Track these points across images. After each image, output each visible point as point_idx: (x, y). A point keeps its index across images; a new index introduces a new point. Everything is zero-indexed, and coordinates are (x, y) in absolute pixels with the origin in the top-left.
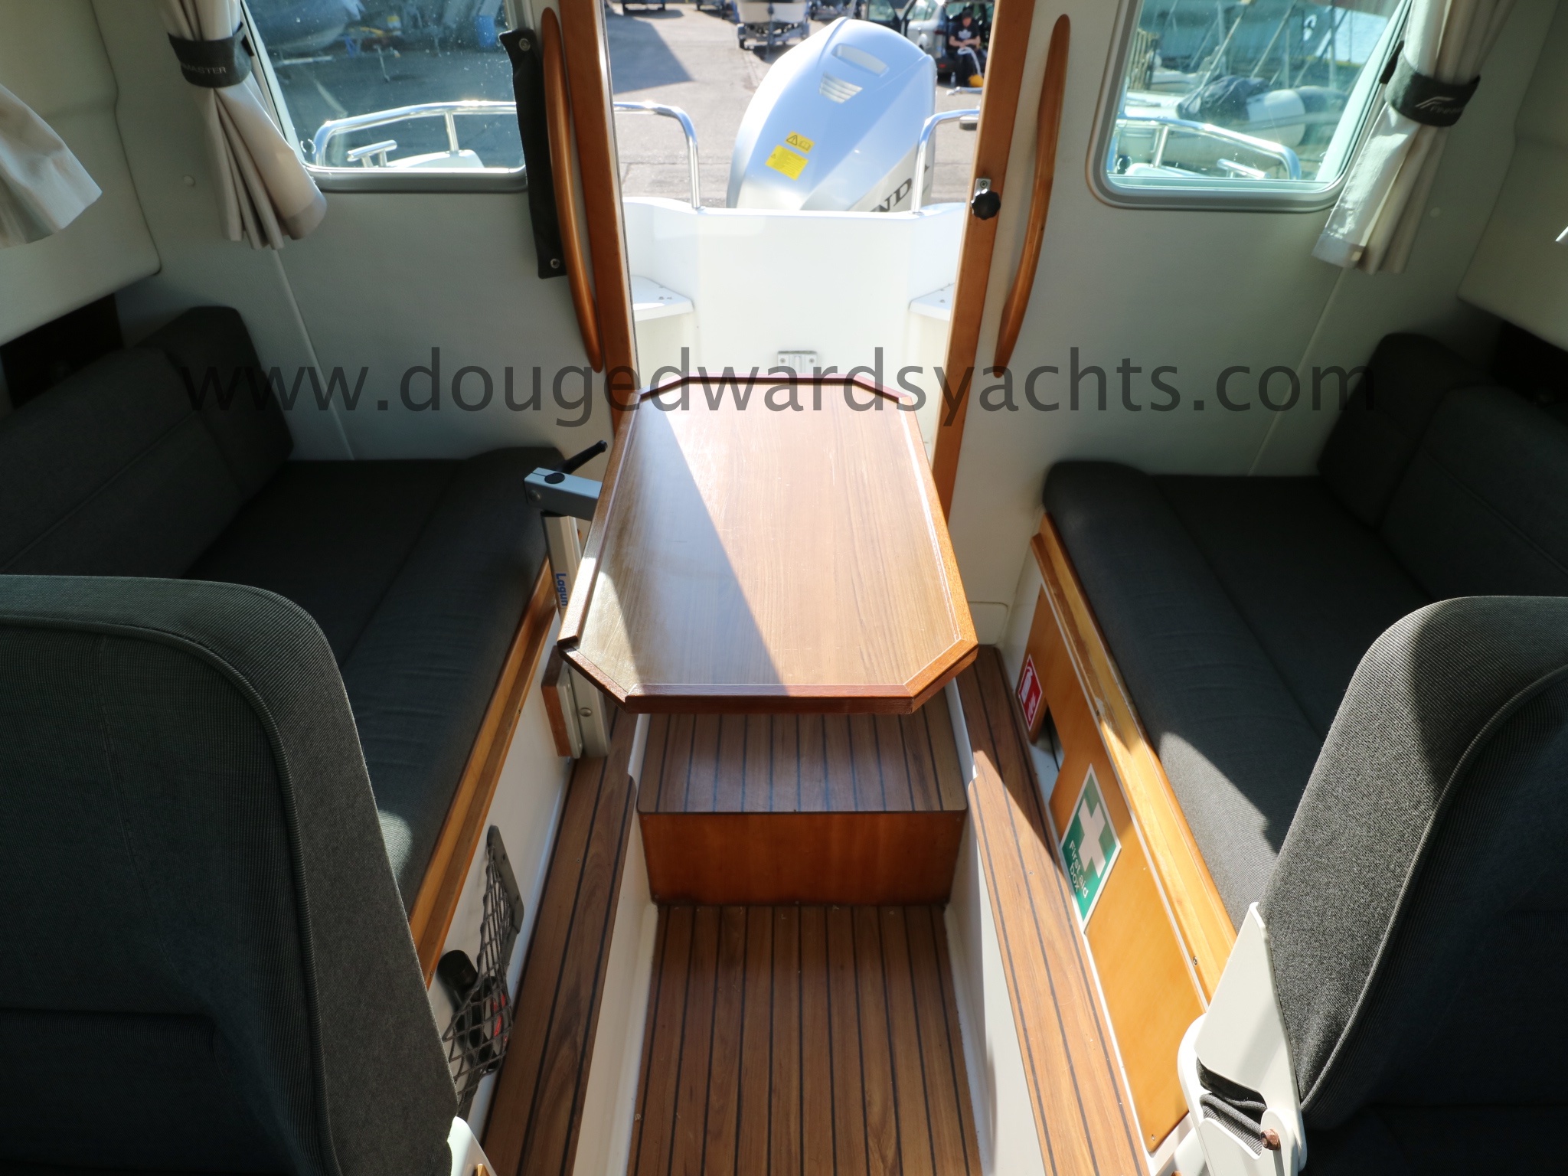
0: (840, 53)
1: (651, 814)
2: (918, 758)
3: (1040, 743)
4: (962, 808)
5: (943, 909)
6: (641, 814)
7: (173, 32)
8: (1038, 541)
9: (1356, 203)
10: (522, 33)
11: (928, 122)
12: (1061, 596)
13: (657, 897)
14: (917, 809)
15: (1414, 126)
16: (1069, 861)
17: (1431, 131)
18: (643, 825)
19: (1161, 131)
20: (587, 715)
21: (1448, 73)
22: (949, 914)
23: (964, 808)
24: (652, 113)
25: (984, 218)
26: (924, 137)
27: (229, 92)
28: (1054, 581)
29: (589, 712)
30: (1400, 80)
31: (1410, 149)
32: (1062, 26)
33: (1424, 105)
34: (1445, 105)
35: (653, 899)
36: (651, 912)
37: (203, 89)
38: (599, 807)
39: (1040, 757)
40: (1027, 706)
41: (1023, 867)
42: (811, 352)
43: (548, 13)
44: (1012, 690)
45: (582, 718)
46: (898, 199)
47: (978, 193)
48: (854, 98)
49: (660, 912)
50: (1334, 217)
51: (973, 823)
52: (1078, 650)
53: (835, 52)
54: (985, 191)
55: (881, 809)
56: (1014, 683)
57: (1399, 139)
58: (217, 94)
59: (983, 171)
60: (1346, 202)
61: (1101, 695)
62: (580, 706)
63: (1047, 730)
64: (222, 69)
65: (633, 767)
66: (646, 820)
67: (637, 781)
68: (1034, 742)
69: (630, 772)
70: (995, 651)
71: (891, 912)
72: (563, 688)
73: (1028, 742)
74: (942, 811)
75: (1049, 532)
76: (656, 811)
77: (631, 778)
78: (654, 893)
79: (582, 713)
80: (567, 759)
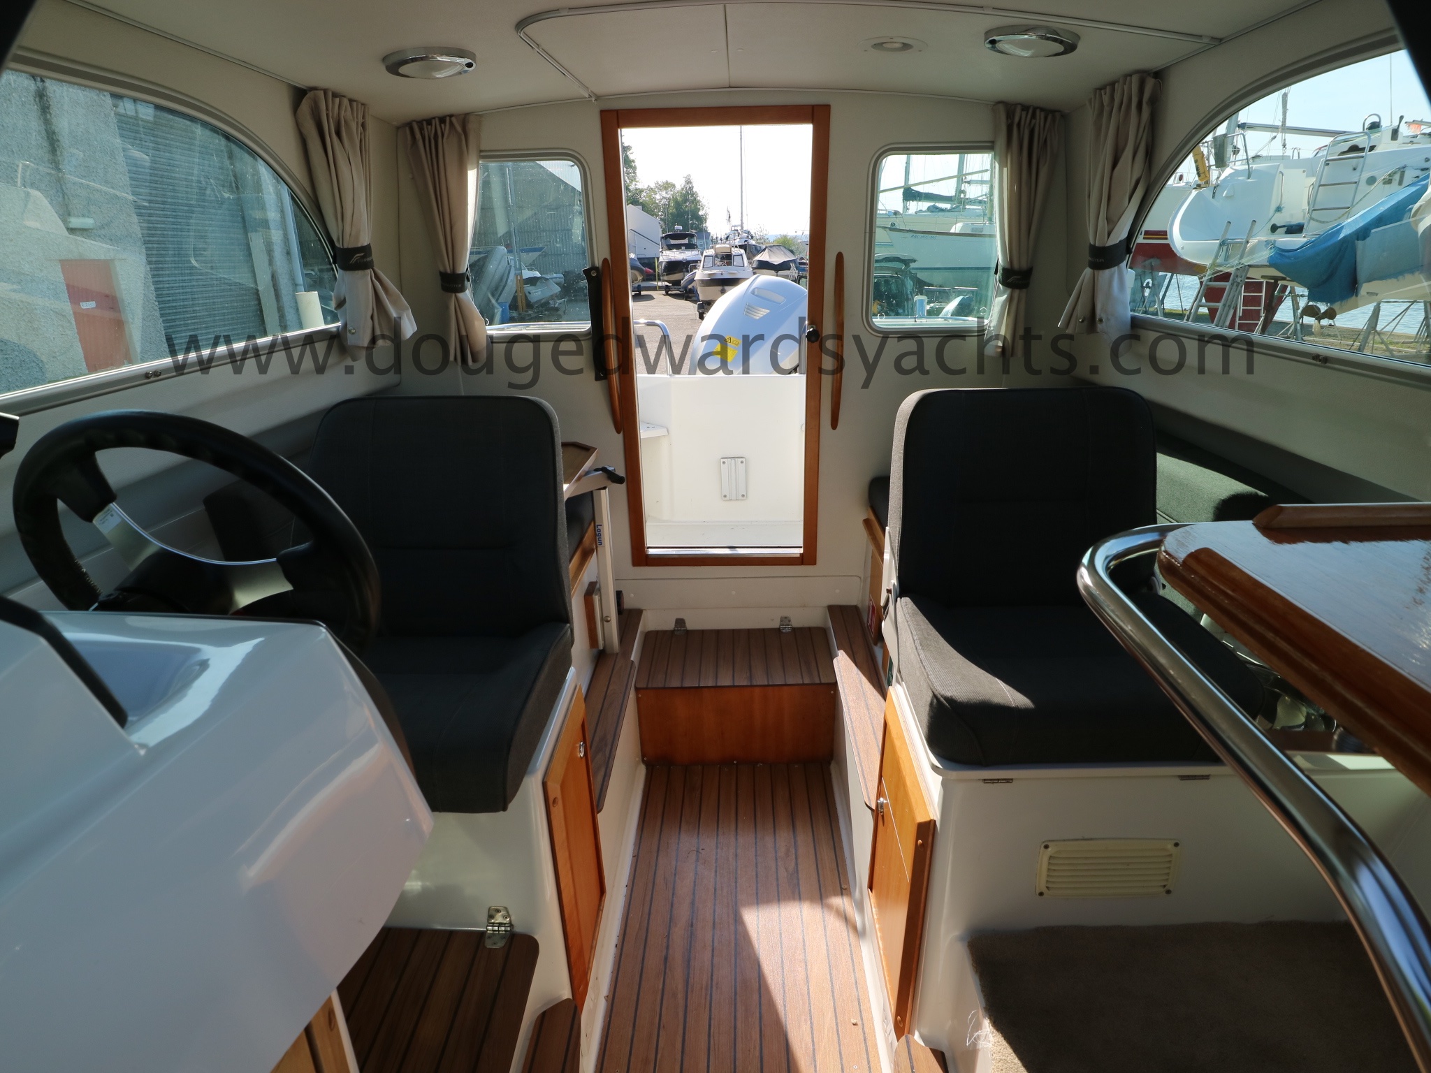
0: (756, 293)
1: (643, 689)
2: (808, 663)
3: (878, 643)
4: (833, 681)
5: (830, 764)
6: (637, 689)
7: (442, 269)
8: (866, 522)
9: (994, 327)
10: (593, 268)
13: (645, 759)
14: (805, 683)
15: (1009, 291)
17: (1017, 292)
18: (638, 700)
20: (608, 621)
21: (1016, 266)
22: (833, 767)
24: (644, 325)
25: (813, 342)
27: (461, 295)
29: (609, 619)
30: (1001, 273)
31: (1010, 299)
32: (840, 258)
33: (1010, 280)
34: (1019, 280)
35: (643, 761)
36: (642, 771)
37: (450, 294)
38: (614, 672)
42: (742, 458)
43: (605, 260)
44: (864, 624)
45: (605, 623)
47: (808, 331)
48: (764, 316)
49: (647, 769)
53: (753, 292)
54: (811, 330)
55: (783, 683)
56: (865, 621)
57: (1005, 297)
58: (456, 296)
59: (812, 321)
60: (987, 330)
62: (604, 615)
64: (460, 285)
65: (634, 656)
66: (640, 696)
67: (636, 664)
68: (876, 644)
69: (632, 659)
70: (856, 608)
71: (796, 766)
72: (596, 598)
73: (873, 645)
74: (821, 684)
75: (872, 517)
76: (647, 688)
77: (633, 661)
78: (643, 755)
79: (605, 620)
80: (595, 651)
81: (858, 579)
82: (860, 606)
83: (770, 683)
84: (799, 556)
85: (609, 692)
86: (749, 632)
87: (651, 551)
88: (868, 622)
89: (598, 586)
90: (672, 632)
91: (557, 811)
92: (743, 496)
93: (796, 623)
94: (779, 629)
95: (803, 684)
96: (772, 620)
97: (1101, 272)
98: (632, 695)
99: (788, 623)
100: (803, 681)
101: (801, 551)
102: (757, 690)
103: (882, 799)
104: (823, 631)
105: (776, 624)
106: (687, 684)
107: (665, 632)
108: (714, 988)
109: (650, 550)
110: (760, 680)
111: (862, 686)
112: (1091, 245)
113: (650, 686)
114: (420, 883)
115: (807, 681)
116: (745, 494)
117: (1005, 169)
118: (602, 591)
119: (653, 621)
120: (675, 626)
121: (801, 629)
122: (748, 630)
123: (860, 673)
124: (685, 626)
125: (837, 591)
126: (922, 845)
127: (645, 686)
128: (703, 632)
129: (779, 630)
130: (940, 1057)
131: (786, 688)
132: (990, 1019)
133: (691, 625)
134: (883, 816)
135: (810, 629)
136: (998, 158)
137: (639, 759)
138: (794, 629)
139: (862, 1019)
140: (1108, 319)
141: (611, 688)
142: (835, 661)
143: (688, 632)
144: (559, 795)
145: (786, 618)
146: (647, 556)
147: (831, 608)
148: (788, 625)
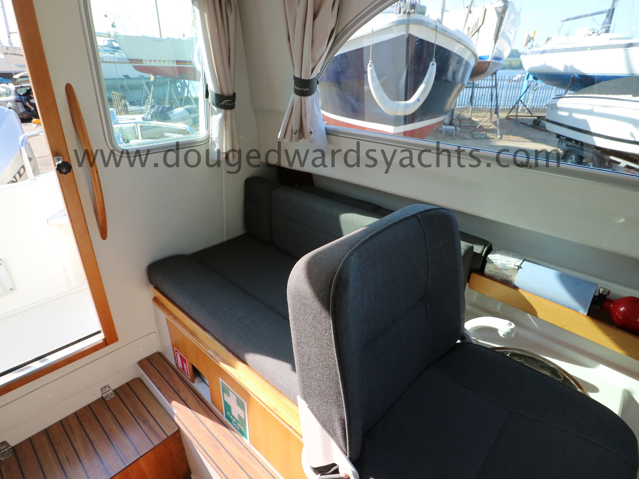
2: (145, 421)
3: (196, 381)
8: (155, 300)
9: (216, 138)
11: (21, 138)
12: (175, 318)
14: (156, 445)
15: (223, 111)
16: (230, 420)
17: (229, 111)
19: (137, 126)
21: (225, 93)
22: (192, 476)
23: (177, 429)
25: (66, 173)
26: (22, 145)
28: (170, 313)
30: (212, 96)
31: (225, 117)
32: (69, 89)
33: (223, 103)
34: (229, 102)
39: (198, 386)
40: (183, 369)
41: (214, 436)
44: (174, 366)
46: (20, 176)
47: (57, 164)
50: (211, 144)
51: (184, 432)
52: (192, 336)
54: (60, 162)
55: (139, 457)
56: (173, 363)
57: (220, 116)
59: (56, 154)
60: (213, 139)
61: (209, 349)
63: (196, 373)
68: (193, 382)
70: (159, 353)
73: (191, 383)
74: (168, 437)
75: (159, 295)
84: (102, 341)
86: (78, 416)
92: (11, 289)
93: (115, 385)
94: (102, 397)
95: (154, 447)
96: (94, 394)
97: (306, 97)
99: (108, 389)
100: (153, 444)
101: (103, 337)
104: (138, 381)
105: (98, 396)
112: (295, 78)
115: (157, 443)
116: (12, 287)
117: (205, 14)
121: (121, 388)
122: (75, 413)
124: (10, 446)
125: (141, 349)
128: (30, 440)
129: (102, 399)
133: (13, 441)
135: (127, 384)
136: (196, 3)
138: (115, 391)
140: (314, 131)
143: (14, 450)
145: (105, 387)
147: (141, 363)
148: (109, 391)
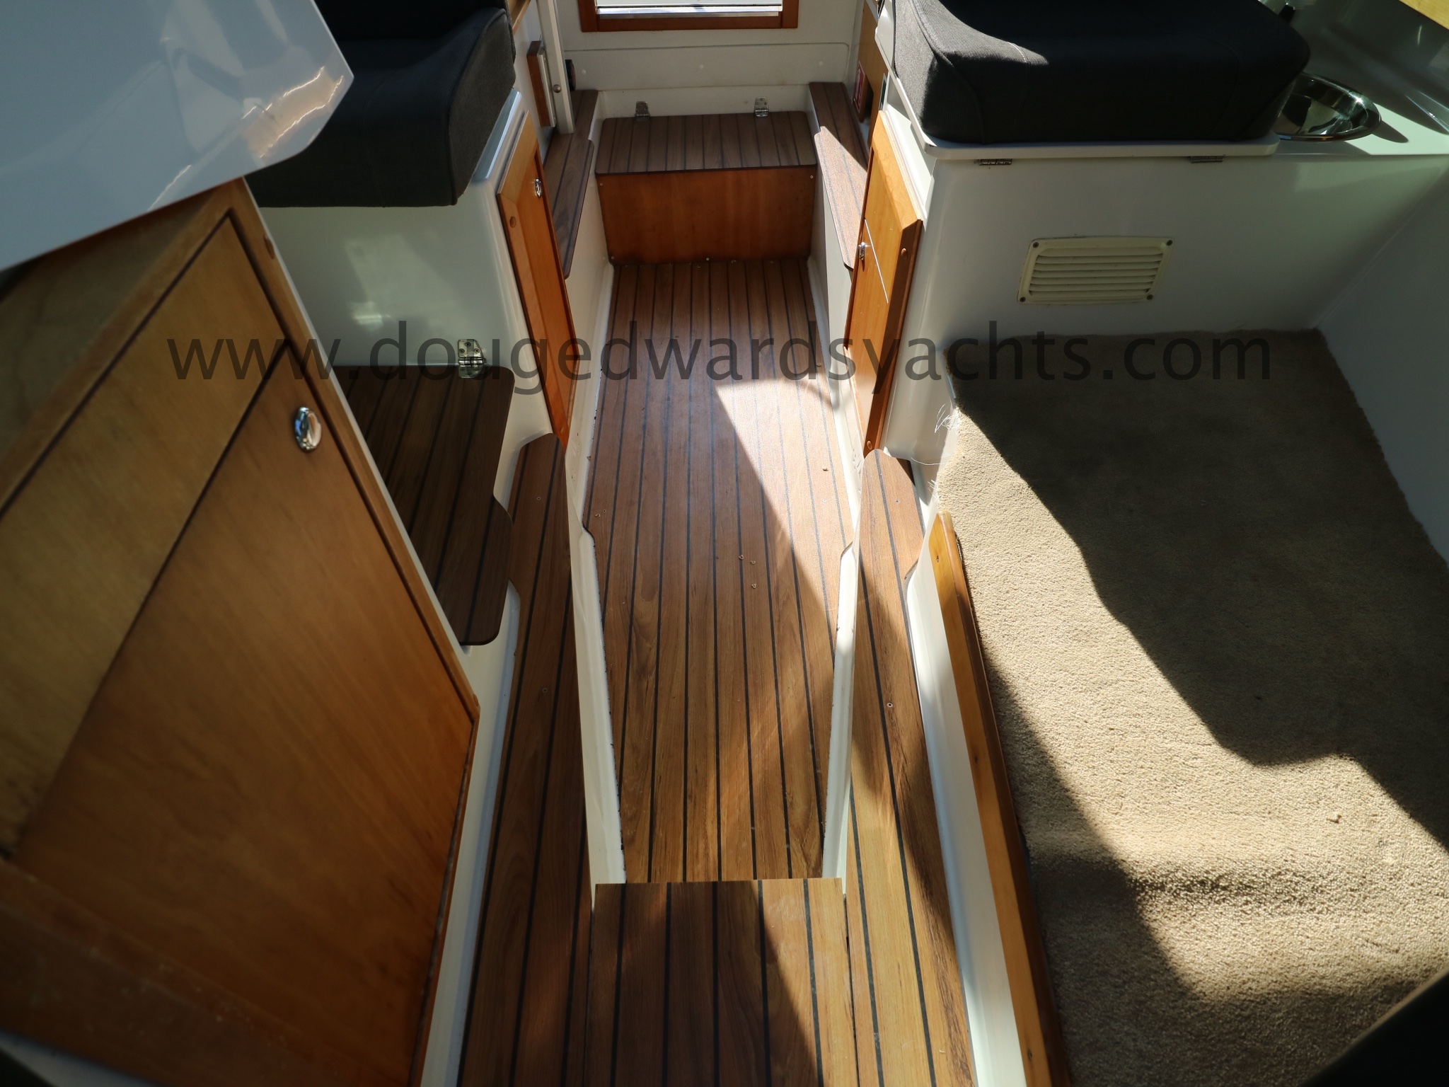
1: (604, 175)
3: (865, 120)
4: (814, 162)
5: (806, 259)
6: (598, 176)
13: (613, 258)
14: (782, 165)
18: (600, 190)
20: (558, 92)
22: (810, 263)
29: (559, 89)
35: (611, 261)
36: (610, 270)
38: (571, 151)
45: (555, 93)
49: (615, 268)
55: (758, 166)
62: (553, 82)
65: (592, 136)
66: (601, 184)
67: (596, 144)
68: (862, 121)
69: (590, 138)
70: (841, 85)
71: (772, 262)
72: (541, 58)
73: (859, 122)
74: (800, 166)
76: (608, 175)
77: (590, 141)
78: (610, 254)
79: (555, 90)
80: (548, 130)
81: (844, 47)
82: (845, 83)
83: (745, 166)
84: (777, 15)
85: (566, 170)
86: (721, 118)
87: (602, 11)
88: (854, 97)
89: (542, 45)
90: (634, 119)
91: (516, 232)
93: (774, 106)
95: (781, 167)
96: (746, 102)
98: (591, 184)
99: (763, 106)
100: (780, 164)
101: (780, 9)
102: (730, 175)
103: (863, 244)
104: (804, 113)
105: (749, 109)
106: (653, 168)
107: (625, 119)
108: (692, 447)
109: (601, 9)
110: (733, 163)
111: (845, 161)
113: (612, 171)
114: (380, 316)
115: (784, 163)
118: (548, 50)
119: (612, 105)
120: (636, 111)
121: (779, 114)
122: (720, 115)
123: (843, 147)
124: (647, 112)
125: (821, 63)
126: (906, 253)
127: (606, 172)
128: (668, 118)
129: (754, 114)
130: (907, 465)
131: (760, 172)
132: (960, 407)
133: (654, 111)
134: (863, 262)
135: (789, 113)
137: (605, 258)
138: (770, 114)
139: (832, 465)
141: (567, 167)
142: (816, 137)
143: (651, 119)
144: (516, 215)
145: (761, 99)
146: (599, 16)
147: (813, 86)
148: (764, 109)
